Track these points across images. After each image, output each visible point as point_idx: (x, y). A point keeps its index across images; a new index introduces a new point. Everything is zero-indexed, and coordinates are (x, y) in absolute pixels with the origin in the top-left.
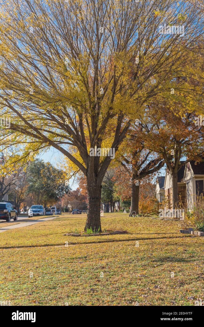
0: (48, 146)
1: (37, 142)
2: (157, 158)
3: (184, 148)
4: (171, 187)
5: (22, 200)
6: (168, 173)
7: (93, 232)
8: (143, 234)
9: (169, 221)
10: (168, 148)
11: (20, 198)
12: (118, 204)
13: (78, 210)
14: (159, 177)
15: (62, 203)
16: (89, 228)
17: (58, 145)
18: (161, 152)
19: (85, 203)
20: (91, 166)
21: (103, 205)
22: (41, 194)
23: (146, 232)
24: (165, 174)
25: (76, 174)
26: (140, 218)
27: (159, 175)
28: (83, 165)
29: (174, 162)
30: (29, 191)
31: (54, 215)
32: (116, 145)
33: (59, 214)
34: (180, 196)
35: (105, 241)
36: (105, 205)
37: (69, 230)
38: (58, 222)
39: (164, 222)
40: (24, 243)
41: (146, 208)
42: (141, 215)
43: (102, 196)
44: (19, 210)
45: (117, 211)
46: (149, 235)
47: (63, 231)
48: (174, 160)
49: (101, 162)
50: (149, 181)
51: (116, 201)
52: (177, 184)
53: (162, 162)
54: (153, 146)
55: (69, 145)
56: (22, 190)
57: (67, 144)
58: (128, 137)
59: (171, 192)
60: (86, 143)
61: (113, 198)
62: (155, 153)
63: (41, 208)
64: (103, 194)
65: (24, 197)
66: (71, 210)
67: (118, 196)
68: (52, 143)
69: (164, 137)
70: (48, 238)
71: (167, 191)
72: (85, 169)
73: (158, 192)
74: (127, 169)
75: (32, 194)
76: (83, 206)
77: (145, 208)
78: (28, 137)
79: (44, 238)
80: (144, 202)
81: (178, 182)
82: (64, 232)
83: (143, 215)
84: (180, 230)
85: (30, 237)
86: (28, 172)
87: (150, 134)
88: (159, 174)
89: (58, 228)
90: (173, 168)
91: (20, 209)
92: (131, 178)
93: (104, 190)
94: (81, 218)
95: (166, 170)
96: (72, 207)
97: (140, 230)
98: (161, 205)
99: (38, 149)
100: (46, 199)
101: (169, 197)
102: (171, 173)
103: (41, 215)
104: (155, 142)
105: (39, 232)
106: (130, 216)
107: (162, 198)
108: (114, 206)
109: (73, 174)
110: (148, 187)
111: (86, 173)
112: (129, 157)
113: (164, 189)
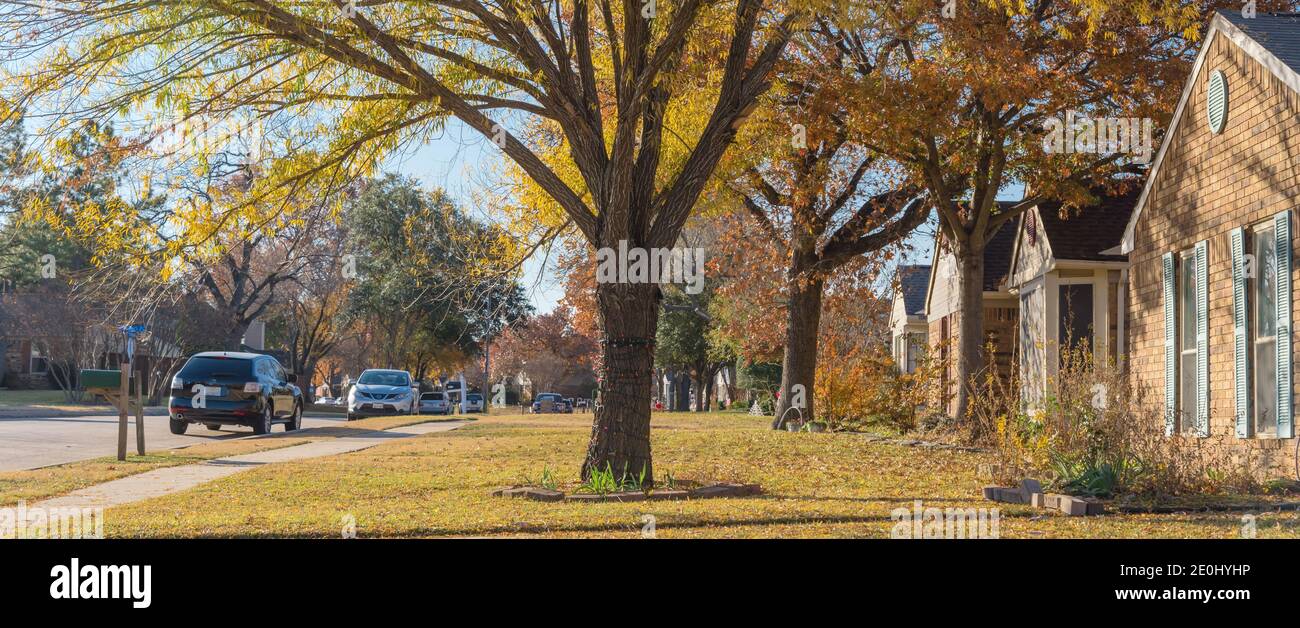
0: (438, 113)
1: (391, 96)
2: (898, 186)
3: (1015, 144)
4: (953, 310)
5: (325, 349)
6: (942, 251)
7: (619, 484)
8: (828, 498)
9: (943, 453)
10: (947, 142)
11: (316, 337)
12: (727, 376)
13: (558, 399)
14: (907, 268)
15: (493, 363)
16: (602, 469)
17: (481, 111)
18: (919, 159)
19: (587, 371)
20: (617, 208)
21: (665, 379)
22: (402, 326)
23: (840, 492)
24: (931, 254)
25: (553, 238)
26: (820, 435)
27: (904, 256)
28: (584, 200)
29: (972, 205)
30: (352, 311)
31: (456, 415)
32: (726, 121)
33: (477, 411)
34: (990, 345)
35: (667, 521)
36: (674, 382)
37: (517, 474)
38: (472, 441)
39: (919, 454)
40: (324, 521)
41: (847, 395)
42: (825, 426)
43: (660, 340)
44: (311, 390)
45: (722, 407)
46: (851, 505)
47: (490, 478)
48: (969, 196)
49: (659, 191)
50: (863, 280)
51: (718, 366)
52: (979, 296)
53: (918, 203)
54: (886, 130)
55: (525, 113)
56: (324, 303)
57: (517, 111)
58: (778, 90)
59: (956, 330)
60: (598, 109)
61: (708, 352)
62: (893, 163)
63: (400, 381)
64: (666, 333)
65: (330, 334)
66: (529, 395)
67: (731, 344)
68: (454, 104)
69: (934, 97)
70: (426, 504)
71: (938, 326)
72: (592, 216)
73: (897, 331)
74: (772, 226)
75: (367, 322)
76: (579, 383)
77: (840, 395)
78: (354, 72)
79: (408, 503)
80: (839, 370)
81: (985, 289)
82: (496, 481)
83: (832, 422)
84: (987, 486)
85: (350, 496)
86: (353, 231)
87: (874, 80)
88: (907, 251)
89: (470, 464)
90: (968, 230)
91: (315, 387)
92: (787, 269)
93: (672, 316)
94: (569, 429)
95: (934, 235)
96: (534, 385)
97: (814, 485)
98: (910, 383)
99: (397, 126)
100: (426, 345)
101: (944, 352)
102: (958, 249)
103: (401, 413)
104: (893, 114)
105: (388, 479)
106: (776, 428)
107: (914, 356)
108: (711, 383)
109: (539, 238)
110: (859, 310)
111: (597, 236)
112: (783, 174)
113: (925, 318)
